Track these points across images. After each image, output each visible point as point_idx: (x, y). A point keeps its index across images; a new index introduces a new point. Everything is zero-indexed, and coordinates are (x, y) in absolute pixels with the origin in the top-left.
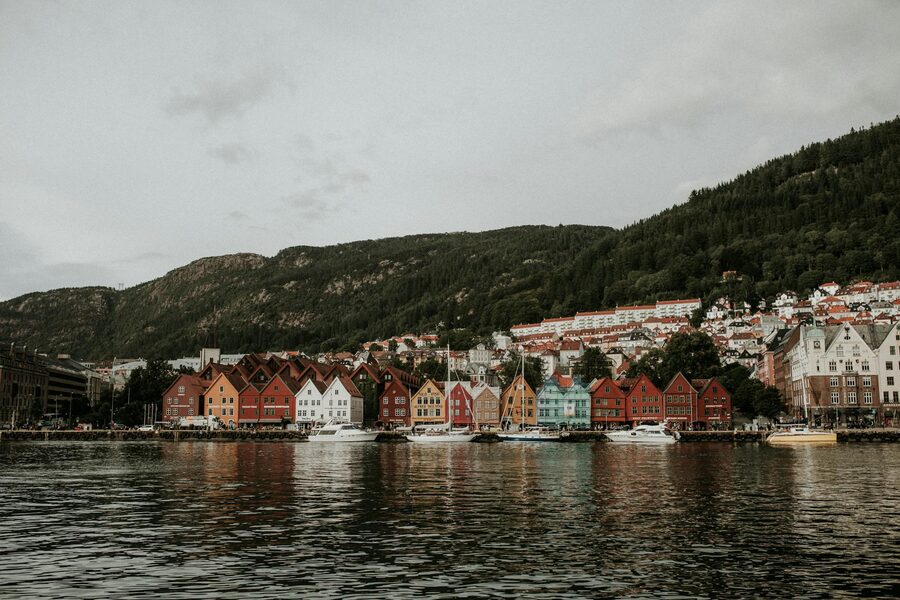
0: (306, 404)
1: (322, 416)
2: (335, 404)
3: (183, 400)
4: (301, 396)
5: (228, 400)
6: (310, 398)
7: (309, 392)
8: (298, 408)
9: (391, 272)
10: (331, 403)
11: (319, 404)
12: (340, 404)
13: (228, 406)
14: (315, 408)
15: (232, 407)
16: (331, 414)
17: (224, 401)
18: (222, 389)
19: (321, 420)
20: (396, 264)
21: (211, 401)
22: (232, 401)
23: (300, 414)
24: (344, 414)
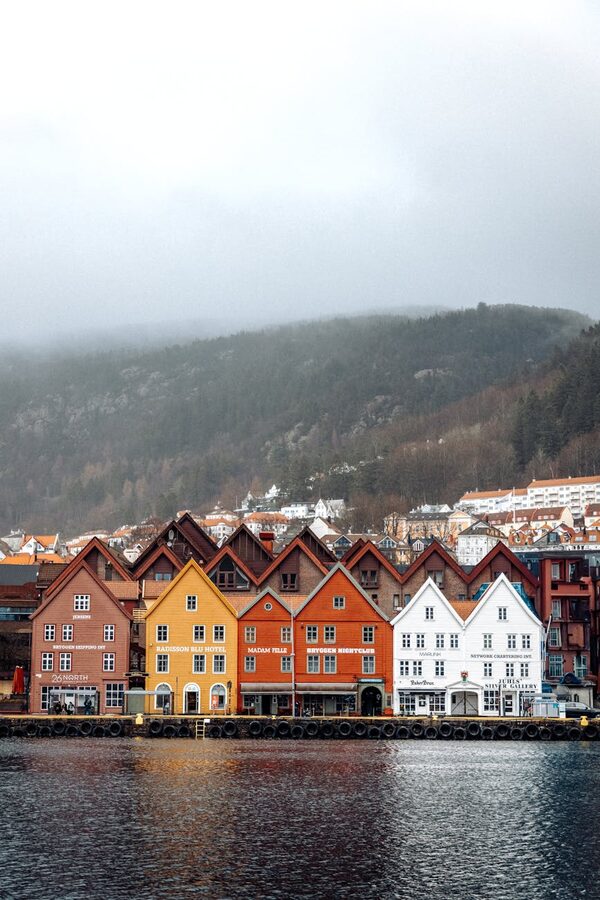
0: (420, 644)
1: (464, 675)
2: (500, 645)
3: (84, 632)
4: (408, 621)
5: (209, 632)
6: (430, 630)
7: (429, 613)
8: (399, 654)
9: (143, 390)
10: (488, 644)
11: (454, 644)
12: (512, 644)
13: (211, 648)
14: (446, 654)
15: (221, 650)
16: (488, 672)
17: (199, 633)
18: (192, 602)
19: (461, 687)
20: (154, 375)
21: (162, 634)
22: (219, 633)
23: (404, 671)
24: (525, 673)
